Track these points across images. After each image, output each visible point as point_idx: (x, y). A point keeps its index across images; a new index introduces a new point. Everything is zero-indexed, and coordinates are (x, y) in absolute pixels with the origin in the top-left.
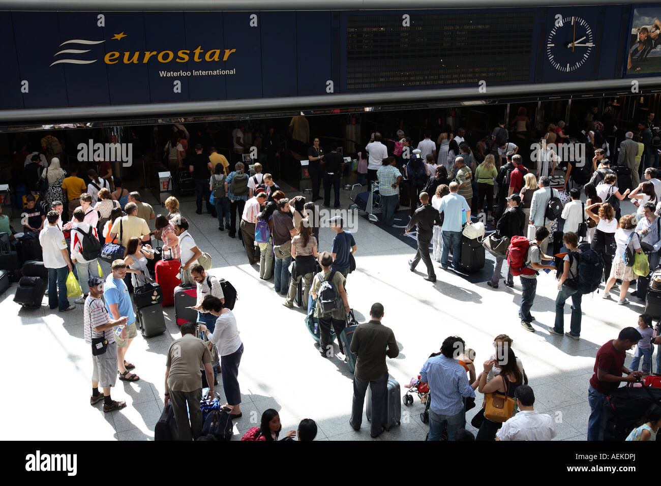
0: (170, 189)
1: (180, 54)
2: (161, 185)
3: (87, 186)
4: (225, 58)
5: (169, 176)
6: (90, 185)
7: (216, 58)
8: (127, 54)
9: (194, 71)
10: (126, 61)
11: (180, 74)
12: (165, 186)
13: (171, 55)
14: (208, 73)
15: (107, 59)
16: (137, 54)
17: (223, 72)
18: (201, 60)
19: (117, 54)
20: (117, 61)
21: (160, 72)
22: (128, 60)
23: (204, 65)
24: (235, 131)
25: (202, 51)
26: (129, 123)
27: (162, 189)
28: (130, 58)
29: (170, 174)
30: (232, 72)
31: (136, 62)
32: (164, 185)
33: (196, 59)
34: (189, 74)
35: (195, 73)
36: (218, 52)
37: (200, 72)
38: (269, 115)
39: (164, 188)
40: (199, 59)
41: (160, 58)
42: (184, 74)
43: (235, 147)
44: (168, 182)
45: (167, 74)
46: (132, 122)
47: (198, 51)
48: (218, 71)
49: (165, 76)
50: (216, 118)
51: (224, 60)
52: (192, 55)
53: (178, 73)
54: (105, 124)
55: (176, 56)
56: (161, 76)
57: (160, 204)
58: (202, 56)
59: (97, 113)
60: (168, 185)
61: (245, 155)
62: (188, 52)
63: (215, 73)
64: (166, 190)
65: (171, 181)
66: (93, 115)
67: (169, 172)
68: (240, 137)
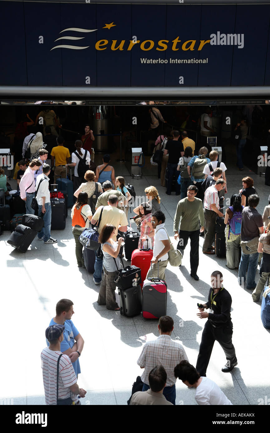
0: (141, 163)
1: (160, 43)
2: (133, 159)
3: (71, 155)
4: (200, 48)
5: (140, 152)
6: (73, 154)
7: (192, 48)
8: (115, 42)
9: (171, 59)
10: (113, 48)
11: (158, 61)
12: (137, 161)
13: (152, 44)
14: (183, 61)
15: (97, 46)
16: (123, 42)
17: (197, 61)
18: (178, 49)
19: (106, 42)
20: (106, 48)
21: (141, 59)
22: (115, 48)
23: (180, 54)
24: (203, 115)
25: (180, 41)
26: (111, 103)
27: (133, 163)
28: (117, 45)
29: (141, 150)
30: (204, 62)
31: (121, 49)
32: (135, 160)
33: (174, 48)
34: (166, 62)
35: (172, 61)
36: (194, 42)
37: (176, 60)
38: (236, 102)
39: (135, 162)
40: (176, 48)
41: (142, 47)
42: (162, 62)
43: (202, 130)
44: (140, 157)
45: (147, 61)
46: (109, 103)
47: (176, 41)
48: (192, 60)
49: (145, 62)
50: (186, 103)
51: (199, 50)
52: (170, 45)
53: (157, 60)
54: (91, 103)
55: (156, 45)
56: (142, 62)
57: (131, 176)
58: (179, 45)
59: (85, 93)
60: (139, 160)
61: (209, 138)
62: (167, 41)
63: (189, 62)
64: (137, 164)
65: (141, 156)
66: (81, 94)
67: (141, 148)
68: (207, 122)
